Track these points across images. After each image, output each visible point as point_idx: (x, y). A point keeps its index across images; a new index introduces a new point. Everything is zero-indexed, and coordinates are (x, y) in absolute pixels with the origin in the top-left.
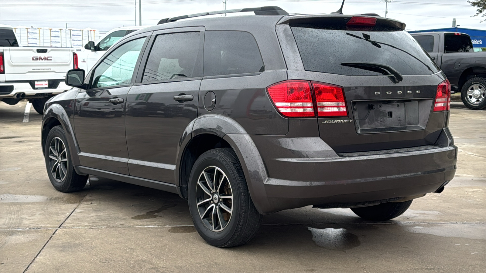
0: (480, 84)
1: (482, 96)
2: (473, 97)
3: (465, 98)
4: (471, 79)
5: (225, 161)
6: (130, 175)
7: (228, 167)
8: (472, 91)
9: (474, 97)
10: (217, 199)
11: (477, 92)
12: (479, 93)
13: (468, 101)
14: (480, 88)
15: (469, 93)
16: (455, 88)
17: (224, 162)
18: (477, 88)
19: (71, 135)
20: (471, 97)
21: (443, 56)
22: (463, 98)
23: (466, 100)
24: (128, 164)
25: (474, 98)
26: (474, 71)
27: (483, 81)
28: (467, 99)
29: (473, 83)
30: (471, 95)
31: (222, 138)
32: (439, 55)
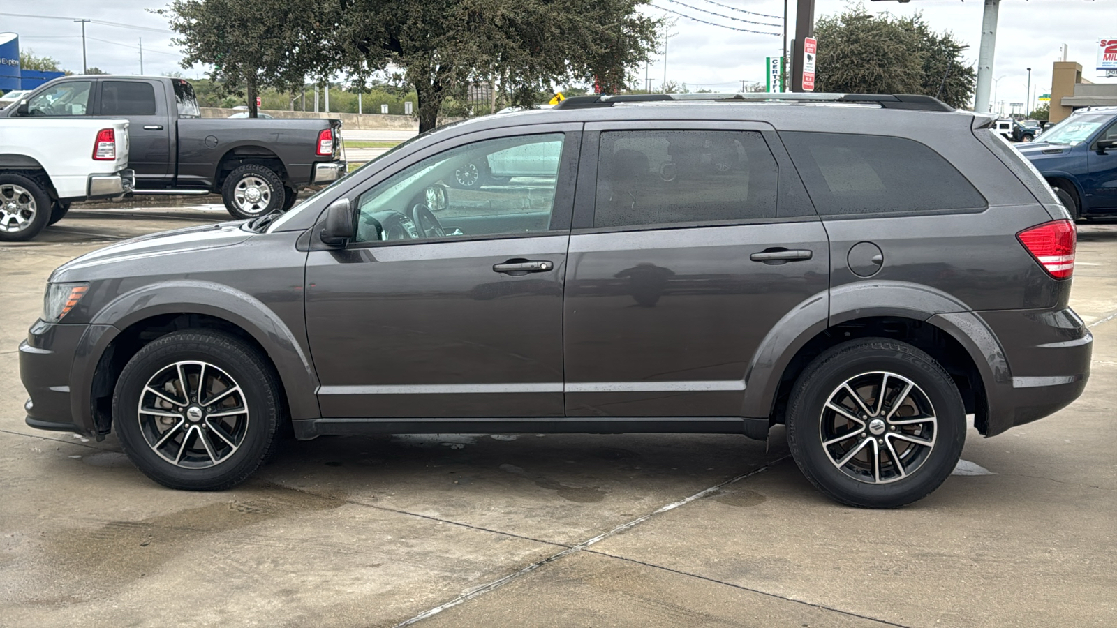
0: (256, 177)
1: (263, 198)
2: (245, 201)
3: (233, 202)
4: (240, 168)
5: (919, 360)
6: (566, 417)
7: (929, 369)
8: (244, 189)
9: (247, 201)
10: (882, 427)
11: (253, 191)
12: (258, 194)
13: (238, 208)
14: (258, 183)
15: (238, 194)
16: (206, 184)
17: (917, 362)
18: (253, 184)
19: (296, 352)
20: (242, 200)
21: (179, 123)
22: (228, 201)
23: (235, 206)
24: (564, 394)
25: (248, 203)
26: (236, 153)
27: (263, 171)
28: (236, 204)
29: (245, 175)
30: (242, 196)
31: (925, 321)
32: (170, 122)
